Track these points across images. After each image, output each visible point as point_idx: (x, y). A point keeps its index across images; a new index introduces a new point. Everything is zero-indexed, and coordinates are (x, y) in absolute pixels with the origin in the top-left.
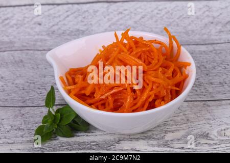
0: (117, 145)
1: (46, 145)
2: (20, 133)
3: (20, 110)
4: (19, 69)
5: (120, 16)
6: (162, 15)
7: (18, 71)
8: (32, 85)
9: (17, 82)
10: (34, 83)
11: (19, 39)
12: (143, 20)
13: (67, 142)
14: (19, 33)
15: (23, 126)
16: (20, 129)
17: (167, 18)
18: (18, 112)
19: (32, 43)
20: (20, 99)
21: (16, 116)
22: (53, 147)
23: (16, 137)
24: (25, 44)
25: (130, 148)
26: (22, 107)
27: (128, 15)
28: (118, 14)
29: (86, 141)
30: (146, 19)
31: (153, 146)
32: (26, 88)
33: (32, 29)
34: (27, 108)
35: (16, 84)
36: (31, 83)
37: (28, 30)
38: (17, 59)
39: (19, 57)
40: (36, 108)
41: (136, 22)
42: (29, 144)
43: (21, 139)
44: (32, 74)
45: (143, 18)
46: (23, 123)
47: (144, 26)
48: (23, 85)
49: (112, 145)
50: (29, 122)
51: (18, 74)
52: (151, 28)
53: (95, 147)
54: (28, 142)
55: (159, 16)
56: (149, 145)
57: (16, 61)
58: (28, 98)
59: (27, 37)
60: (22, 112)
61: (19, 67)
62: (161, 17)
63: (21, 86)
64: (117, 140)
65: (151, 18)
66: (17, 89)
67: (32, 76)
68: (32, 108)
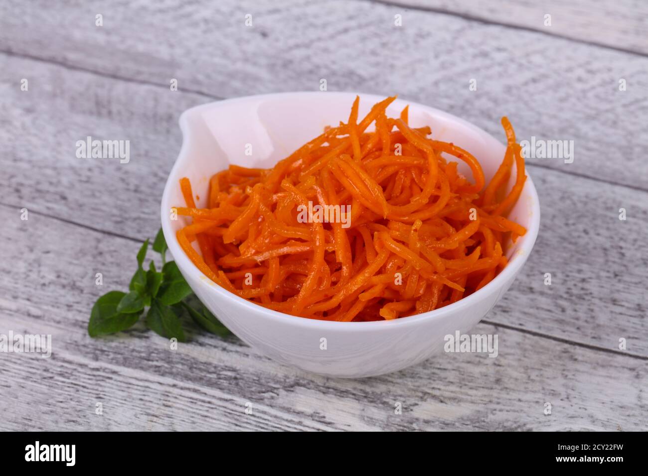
0: (282, 392)
1: (114, 344)
3: (98, 241)
5: (479, 62)
12: (532, 88)
16: (73, 287)
18: (93, 243)
19: (220, 78)
20: (115, 211)
22: (127, 354)
23: (56, 304)
24: (201, 77)
27: (500, 64)
28: (475, 56)
29: (215, 362)
30: (541, 86)
41: (508, 89)
42: (76, 329)
43: (62, 313)
45: (534, 81)
47: (526, 103)
49: (272, 390)
53: (225, 383)
55: (579, 86)
57: (155, 115)
60: (103, 246)
64: (291, 380)
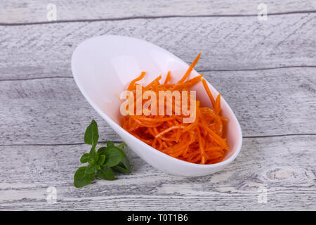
2: (54, 175)
4: (49, 100)
6: (206, 34)
7: (48, 102)
8: (64, 119)
9: (48, 115)
10: (67, 117)
11: (48, 64)
13: (105, 186)
14: (47, 57)
15: (57, 168)
17: (212, 37)
21: (49, 156)
25: (172, 192)
26: (55, 145)
31: (197, 189)
32: (58, 123)
33: (62, 51)
34: (60, 146)
35: (47, 118)
36: (63, 117)
37: (58, 53)
38: (47, 88)
39: (49, 86)
40: (70, 146)
44: (64, 106)
46: (57, 163)
48: (54, 118)
50: (63, 163)
51: (48, 105)
52: (194, 50)
54: (63, 186)
56: (193, 189)
58: (61, 134)
59: (57, 61)
61: (49, 98)
62: (205, 36)
63: (52, 121)
65: (195, 37)
66: (48, 124)
67: (64, 108)
68: (66, 146)
